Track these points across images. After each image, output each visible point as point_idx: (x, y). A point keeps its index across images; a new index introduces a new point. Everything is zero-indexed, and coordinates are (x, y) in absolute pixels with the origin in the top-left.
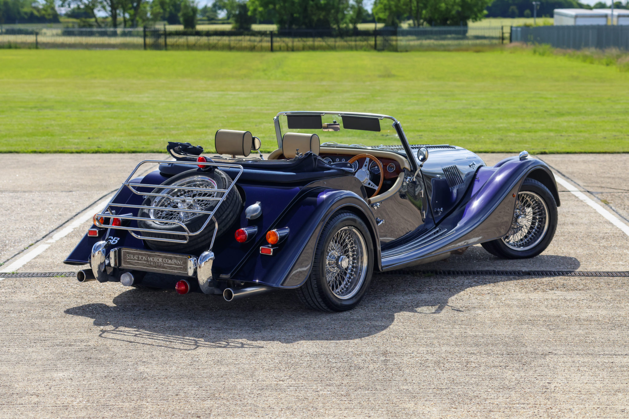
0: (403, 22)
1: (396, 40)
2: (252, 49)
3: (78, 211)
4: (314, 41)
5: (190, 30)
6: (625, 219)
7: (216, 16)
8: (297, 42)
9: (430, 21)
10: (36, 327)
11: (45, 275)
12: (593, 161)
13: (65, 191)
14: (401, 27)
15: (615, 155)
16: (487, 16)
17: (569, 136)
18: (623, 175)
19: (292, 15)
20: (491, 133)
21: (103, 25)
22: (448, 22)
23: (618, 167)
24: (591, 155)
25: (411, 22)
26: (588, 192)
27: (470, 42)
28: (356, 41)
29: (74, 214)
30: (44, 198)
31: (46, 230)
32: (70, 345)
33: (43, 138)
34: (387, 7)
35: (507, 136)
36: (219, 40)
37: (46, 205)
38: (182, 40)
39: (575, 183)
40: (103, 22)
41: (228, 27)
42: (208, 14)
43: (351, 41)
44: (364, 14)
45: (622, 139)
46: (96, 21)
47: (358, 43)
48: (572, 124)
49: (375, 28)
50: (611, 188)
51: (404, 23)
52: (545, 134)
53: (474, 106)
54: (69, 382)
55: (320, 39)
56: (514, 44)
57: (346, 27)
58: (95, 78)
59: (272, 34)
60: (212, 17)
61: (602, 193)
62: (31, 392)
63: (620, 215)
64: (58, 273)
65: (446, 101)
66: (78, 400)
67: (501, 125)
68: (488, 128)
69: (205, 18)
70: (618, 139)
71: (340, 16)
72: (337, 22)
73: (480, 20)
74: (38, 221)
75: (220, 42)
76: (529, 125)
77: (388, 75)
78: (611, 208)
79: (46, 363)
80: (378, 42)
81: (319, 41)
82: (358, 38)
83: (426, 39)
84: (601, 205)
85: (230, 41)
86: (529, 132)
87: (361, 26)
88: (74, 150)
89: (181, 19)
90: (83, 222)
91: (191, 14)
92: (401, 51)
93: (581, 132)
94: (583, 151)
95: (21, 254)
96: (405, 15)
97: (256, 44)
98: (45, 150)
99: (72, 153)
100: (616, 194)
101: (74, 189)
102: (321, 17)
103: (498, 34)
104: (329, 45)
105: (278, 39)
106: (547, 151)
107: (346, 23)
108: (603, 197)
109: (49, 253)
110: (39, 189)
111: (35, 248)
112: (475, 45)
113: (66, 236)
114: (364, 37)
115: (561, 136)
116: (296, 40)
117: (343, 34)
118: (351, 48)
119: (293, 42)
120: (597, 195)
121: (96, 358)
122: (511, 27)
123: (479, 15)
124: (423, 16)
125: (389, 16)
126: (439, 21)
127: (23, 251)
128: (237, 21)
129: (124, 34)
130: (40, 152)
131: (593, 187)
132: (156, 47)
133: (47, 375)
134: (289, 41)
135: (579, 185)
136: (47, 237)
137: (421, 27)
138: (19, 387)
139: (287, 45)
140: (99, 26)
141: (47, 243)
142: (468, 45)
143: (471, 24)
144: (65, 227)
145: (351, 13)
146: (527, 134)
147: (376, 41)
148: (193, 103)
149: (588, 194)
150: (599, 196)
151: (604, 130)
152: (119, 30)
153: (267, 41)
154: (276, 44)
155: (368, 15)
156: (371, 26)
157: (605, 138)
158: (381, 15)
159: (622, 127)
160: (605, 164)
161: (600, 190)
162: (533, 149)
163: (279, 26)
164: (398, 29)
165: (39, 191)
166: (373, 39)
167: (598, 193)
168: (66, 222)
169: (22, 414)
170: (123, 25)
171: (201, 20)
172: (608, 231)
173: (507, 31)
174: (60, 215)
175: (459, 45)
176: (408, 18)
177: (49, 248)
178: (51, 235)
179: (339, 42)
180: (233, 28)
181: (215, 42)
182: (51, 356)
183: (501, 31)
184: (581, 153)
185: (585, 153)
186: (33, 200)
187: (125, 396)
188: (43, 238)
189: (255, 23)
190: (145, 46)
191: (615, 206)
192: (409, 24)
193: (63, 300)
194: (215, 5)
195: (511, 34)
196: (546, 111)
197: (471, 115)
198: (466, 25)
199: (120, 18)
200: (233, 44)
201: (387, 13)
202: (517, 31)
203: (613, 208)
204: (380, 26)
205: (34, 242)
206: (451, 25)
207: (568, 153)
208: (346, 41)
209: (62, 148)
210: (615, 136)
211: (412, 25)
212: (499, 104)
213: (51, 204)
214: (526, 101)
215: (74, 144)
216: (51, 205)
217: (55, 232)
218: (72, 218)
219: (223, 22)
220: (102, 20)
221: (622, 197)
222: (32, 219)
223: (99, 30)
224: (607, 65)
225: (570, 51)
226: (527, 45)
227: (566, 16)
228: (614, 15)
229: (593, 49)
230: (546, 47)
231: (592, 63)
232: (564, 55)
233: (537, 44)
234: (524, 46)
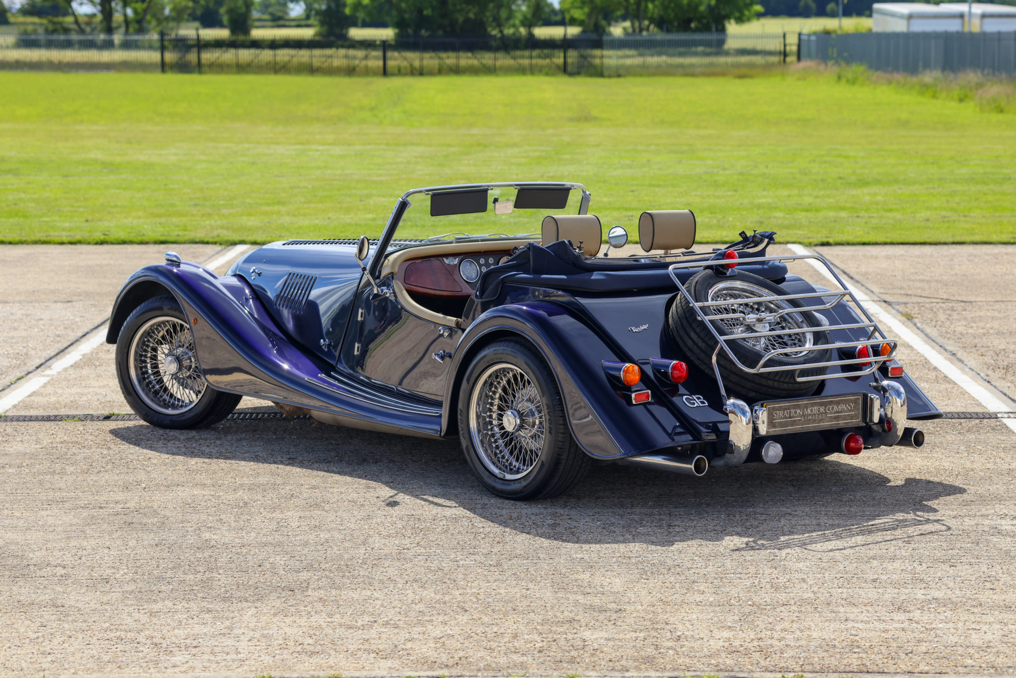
0: (613, 23)
1: (602, 57)
2: (351, 71)
3: (86, 330)
5: (241, 37)
6: (933, 341)
7: (286, 13)
8: (429, 60)
9: (661, 23)
10: (48, 485)
11: (48, 419)
12: (903, 255)
13: (61, 302)
14: (610, 34)
15: (938, 247)
16: (760, 15)
17: (870, 217)
18: (945, 278)
19: (420, 11)
20: (744, 213)
21: (88, 29)
22: (693, 25)
23: (939, 265)
24: (901, 246)
25: (627, 24)
26: (885, 302)
27: (729, 60)
28: (531, 57)
29: (81, 334)
30: (29, 312)
31: (39, 358)
32: (101, 508)
33: (11, 220)
35: (770, 218)
36: (292, 56)
37: (34, 322)
38: (228, 56)
39: (867, 288)
40: (88, 24)
41: (307, 33)
42: (270, 9)
43: (523, 57)
44: (547, 10)
45: (954, 221)
46: (76, 22)
47: (534, 61)
48: (879, 198)
49: (565, 35)
50: (921, 296)
51: (615, 26)
52: (832, 214)
54: (106, 551)
55: (470, 54)
56: (804, 64)
57: (514, 34)
58: (82, 122)
59: (385, 46)
60: (279, 13)
61: (906, 303)
62: (55, 563)
63: (927, 335)
64: (68, 416)
66: (122, 572)
67: (764, 200)
68: (742, 203)
69: (266, 16)
70: (948, 221)
71: (504, 14)
72: (500, 25)
73: (749, 20)
74: (25, 345)
75: (295, 60)
76: (808, 200)
77: (584, 117)
78: (915, 325)
79: (69, 529)
80: (569, 60)
81: (468, 58)
82: (535, 53)
83: (652, 55)
84: (900, 321)
85: (311, 57)
86: (807, 211)
87: (541, 32)
88: (65, 239)
89: (225, 19)
90: (95, 346)
91: (243, 9)
92: (609, 76)
93: (891, 210)
94: (888, 240)
95: (7, 391)
96: (619, 13)
97: (357, 62)
98: (17, 239)
99: (62, 243)
100: (927, 306)
101: (75, 298)
102: (471, 16)
103: (776, 45)
104: (484, 66)
105: (396, 54)
106: (831, 241)
107: (514, 26)
108: (907, 310)
109: (50, 389)
110: (18, 298)
111: (27, 382)
112: (737, 66)
113: (72, 366)
114: (546, 51)
115: (858, 217)
116: (427, 55)
117: (510, 45)
118: (522, 71)
119: (422, 59)
120: (897, 307)
121: (140, 524)
122: (800, 34)
123: (746, 13)
124: (649, 15)
125: (589, 15)
126: (676, 24)
127: (9, 386)
128: (322, 23)
129: (126, 45)
130: (10, 243)
131: (894, 294)
132: (183, 67)
133: (73, 543)
134: (414, 58)
135: (872, 292)
136: (43, 367)
137: (645, 33)
138: (36, 556)
139: (411, 65)
140: (82, 31)
141: (44, 376)
142: (727, 64)
143: (732, 28)
144: (69, 353)
145: (524, 8)
146: (803, 214)
147: (565, 57)
148: (253, 163)
149: (884, 305)
150: (901, 308)
151: (928, 208)
152: (117, 38)
153: (376, 58)
154: (391, 63)
155: (554, 12)
156: (556, 32)
157: (928, 220)
158: (578, 14)
159: (958, 203)
160: (920, 260)
161: (904, 299)
162: (809, 238)
163: (397, 31)
164: (605, 38)
165: (20, 302)
166: (562, 55)
167: (899, 304)
168: (69, 346)
169: (45, 587)
170: (122, 30)
171: (259, 20)
172: (904, 358)
173: (793, 40)
174: (59, 336)
175: (709, 66)
176: (624, 18)
177: (49, 382)
178: (48, 364)
179: (503, 60)
180: (315, 35)
181: (286, 59)
182: (75, 521)
183: (782, 40)
184: (885, 244)
185: (892, 244)
186: (12, 314)
187: (187, 567)
188: (37, 368)
189: (355, 25)
190: (163, 67)
191: (922, 323)
192: (625, 29)
193: (81, 451)
195: (799, 46)
196: (840, 178)
197: (716, 185)
198: (723, 30)
199: (118, 17)
200: (316, 62)
201: (586, 10)
202: (809, 40)
203: (919, 325)
204: (573, 31)
205: (23, 374)
206: (697, 30)
207: (864, 244)
209: (46, 236)
210: (945, 217)
211: (630, 30)
213: (41, 319)
214: (814, 162)
215: (64, 230)
216: (42, 322)
217: (54, 360)
218: (77, 341)
219: (299, 24)
220: (86, 19)
221: (935, 310)
222: (14, 341)
223: (82, 37)
224: (961, 100)
225: (899, 77)
226: (826, 64)
227: (893, 15)
228: (975, 15)
229: (937, 74)
230: (858, 69)
231: (934, 96)
232: (890, 82)
233: (843, 64)
234: (822, 67)
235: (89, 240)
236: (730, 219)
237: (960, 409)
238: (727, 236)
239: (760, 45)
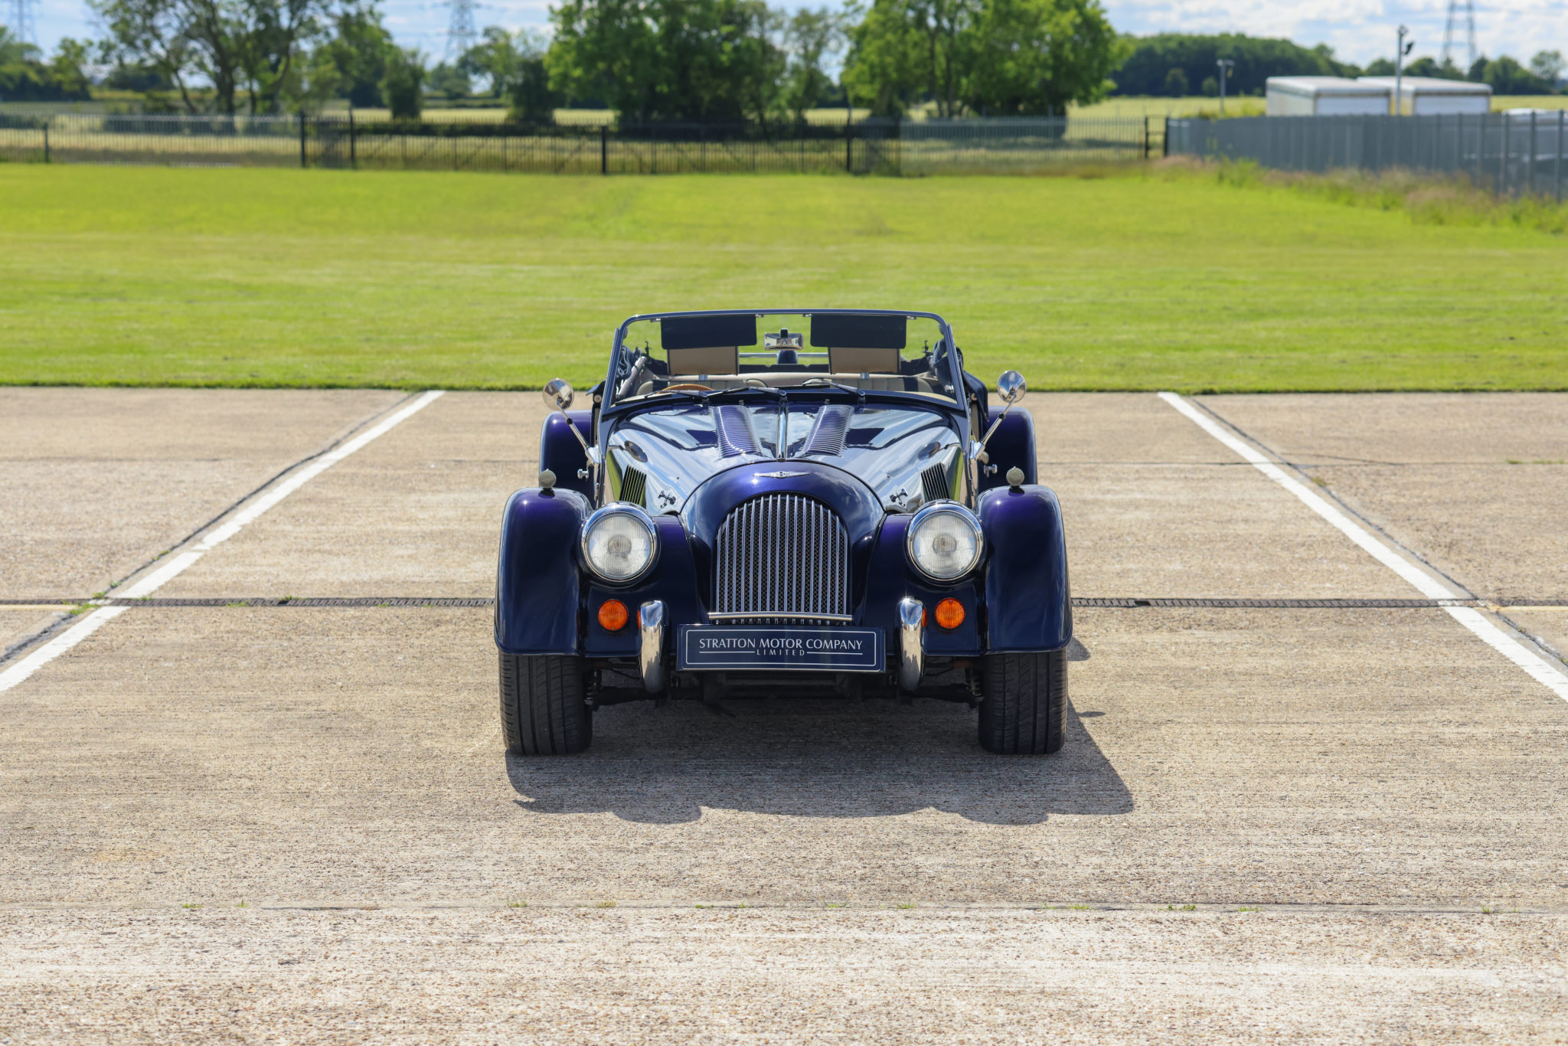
0: (913, 105)
1: (899, 150)
2: (558, 168)
4: (704, 150)
5: (410, 121)
6: (1354, 513)
7: (468, 89)
8: (664, 152)
9: (978, 105)
11: (207, 603)
12: (1311, 407)
13: (206, 460)
14: (909, 118)
15: (1358, 397)
16: (1114, 94)
17: (1267, 358)
18: (1368, 434)
19: (651, 87)
20: (1099, 352)
21: (200, 108)
22: (1021, 107)
23: (1360, 418)
24: (1309, 396)
25: (932, 105)
26: (1289, 464)
27: (1072, 154)
28: (802, 150)
30: (165, 472)
31: (186, 529)
34: (878, 70)
35: (1134, 359)
36: (479, 147)
37: (172, 485)
38: (392, 145)
39: (1265, 448)
40: (200, 100)
41: (497, 116)
42: (447, 84)
43: (792, 150)
44: (823, 86)
45: (1379, 363)
46: (186, 98)
47: (807, 156)
48: (1278, 334)
49: (849, 120)
50: (1336, 458)
51: (917, 109)
52: (1216, 354)
53: (1069, 297)
55: (719, 146)
56: (1172, 159)
57: (778, 120)
59: (604, 134)
60: (458, 90)
61: (1316, 467)
63: (1345, 506)
64: (232, 600)
65: (1009, 288)
67: (1125, 337)
68: (1095, 341)
69: (440, 93)
70: (1371, 363)
71: (765, 91)
72: (759, 107)
73: (1097, 100)
74: (165, 513)
75: (482, 151)
76: (1183, 336)
77: (877, 230)
78: (1329, 492)
80: (855, 155)
81: (716, 151)
82: (808, 144)
83: (967, 148)
84: (1310, 488)
85: (505, 147)
86: (1182, 350)
87: (816, 116)
88: (200, 381)
89: (386, 96)
91: (410, 83)
92: (909, 176)
93: (1295, 349)
94: (1292, 388)
95: (149, 569)
96: (922, 90)
97: (566, 155)
99: (197, 387)
100: (1345, 469)
101: (222, 456)
102: (721, 92)
103: (1134, 135)
104: (738, 160)
105: (619, 145)
106: (1216, 388)
107: (779, 107)
108: (1318, 474)
109: (204, 568)
110: (147, 455)
111: (173, 558)
112: (1085, 162)
113: (229, 539)
114: (823, 142)
115: (1251, 357)
116: (660, 147)
117: (774, 134)
118: (790, 168)
119: (654, 152)
120: (1305, 471)
122: (1167, 120)
123: (1094, 90)
124: (962, 93)
125: (881, 92)
126: (998, 104)
127: (152, 563)
128: (518, 102)
129: (251, 131)
131: (1301, 455)
132: (331, 161)
134: (643, 150)
135: (1272, 452)
136: (192, 540)
137: (956, 118)
139: (641, 160)
140: (193, 111)
141: (195, 551)
142: (1067, 160)
143: (1074, 111)
145: (792, 84)
146: (1178, 354)
147: (849, 150)
149: (1288, 468)
150: (1310, 472)
151: (1344, 347)
152: (239, 120)
153: (593, 150)
154: (612, 157)
155: (831, 89)
156: (836, 116)
157: (1344, 362)
158: (866, 91)
159: (1384, 340)
160: (1334, 413)
161: (1314, 461)
162: (1186, 384)
163: (619, 113)
164: (903, 124)
166: (844, 146)
167: (1307, 467)
170: (248, 109)
171: (432, 98)
172: (1315, 533)
173: (1157, 127)
174: (207, 502)
175: (1046, 160)
176: (927, 98)
177: (202, 559)
178: (198, 536)
179: (764, 153)
180: (508, 118)
181: (470, 150)
183: (1143, 127)
184: (1288, 392)
185: (1297, 392)
188: (185, 541)
189: (561, 105)
190: (305, 160)
191: (1338, 491)
192: (929, 112)
194: (463, 63)
195: (1166, 135)
196: (1226, 308)
197: (1060, 317)
198: (1062, 114)
199: (241, 92)
200: (511, 155)
201: (877, 86)
202: (1180, 128)
203: (1334, 493)
204: (860, 115)
205: (167, 548)
206: (1027, 114)
207: (1260, 392)
208: (780, 151)
210: (1366, 357)
211: (936, 114)
212: (1126, 295)
213: (182, 482)
214: (1189, 288)
215: (197, 369)
216: (183, 485)
217: (205, 532)
219: (485, 102)
220: (197, 94)
221: (1355, 474)
223: (193, 119)
224: (1386, 208)
225: (1302, 177)
226: (1203, 161)
227: (1295, 93)
228: (1406, 92)
229: (1354, 172)
230: (1246, 166)
231: (1350, 203)
232: (1289, 184)
233: (1226, 159)
234: (1197, 164)
235: (232, 383)
236: (1081, 360)
237: (1390, 596)
238: (1077, 382)
239: (1113, 134)
